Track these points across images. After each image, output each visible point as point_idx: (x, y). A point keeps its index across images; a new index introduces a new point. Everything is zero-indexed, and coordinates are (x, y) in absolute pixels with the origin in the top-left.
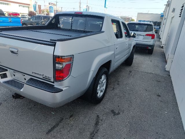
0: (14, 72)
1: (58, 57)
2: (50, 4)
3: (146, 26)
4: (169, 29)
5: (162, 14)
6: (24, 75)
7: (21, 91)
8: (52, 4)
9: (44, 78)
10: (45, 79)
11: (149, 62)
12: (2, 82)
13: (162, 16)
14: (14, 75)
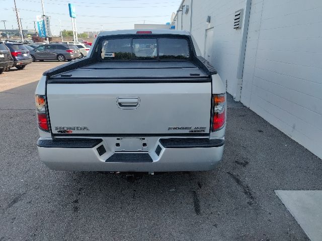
0: (118, 139)
6: (144, 139)
7: (156, 163)
9: (192, 131)
12: (104, 161)
13: (173, 28)
14: (118, 145)
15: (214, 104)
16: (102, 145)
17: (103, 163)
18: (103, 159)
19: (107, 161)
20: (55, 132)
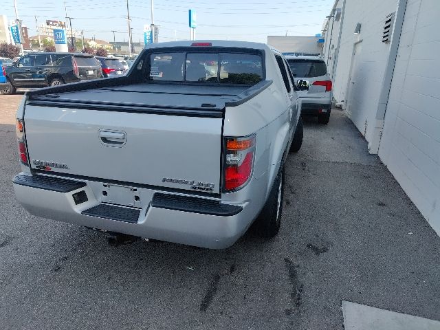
0: (105, 186)
1: (232, 139)
2: (51, 23)
3: (309, 65)
4: (351, 68)
5: (318, 36)
6: (136, 190)
7: (140, 225)
8: (55, 24)
9: (195, 188)
10: (198, 190)
11: (330, 141)
12: (80, 212)
13: (321, 41)
14: (105, 193)
15: (225, 151)
16: (83, 191)
17: (79, 214)
18: (78, 209)
19: (84, 212)
20: (34, 167)
